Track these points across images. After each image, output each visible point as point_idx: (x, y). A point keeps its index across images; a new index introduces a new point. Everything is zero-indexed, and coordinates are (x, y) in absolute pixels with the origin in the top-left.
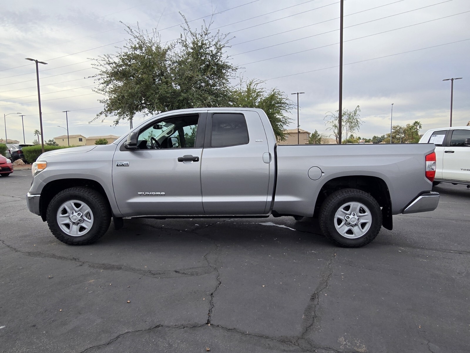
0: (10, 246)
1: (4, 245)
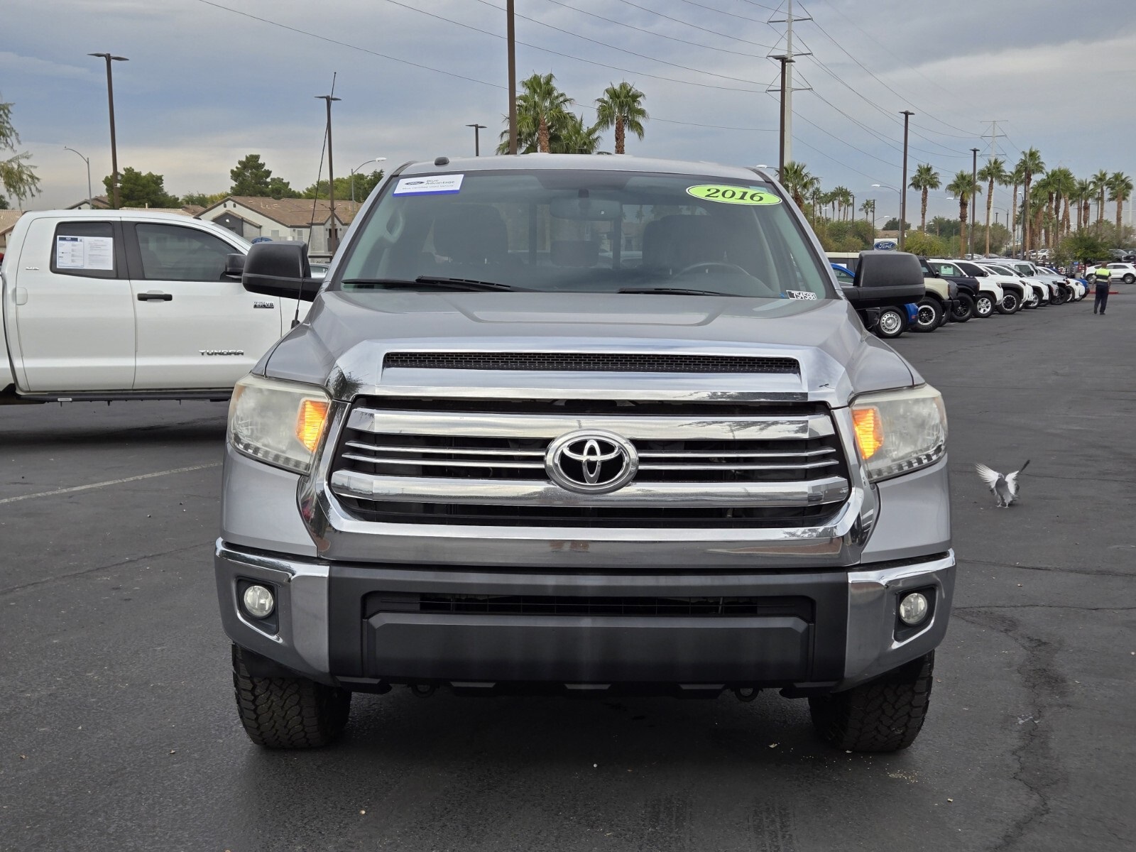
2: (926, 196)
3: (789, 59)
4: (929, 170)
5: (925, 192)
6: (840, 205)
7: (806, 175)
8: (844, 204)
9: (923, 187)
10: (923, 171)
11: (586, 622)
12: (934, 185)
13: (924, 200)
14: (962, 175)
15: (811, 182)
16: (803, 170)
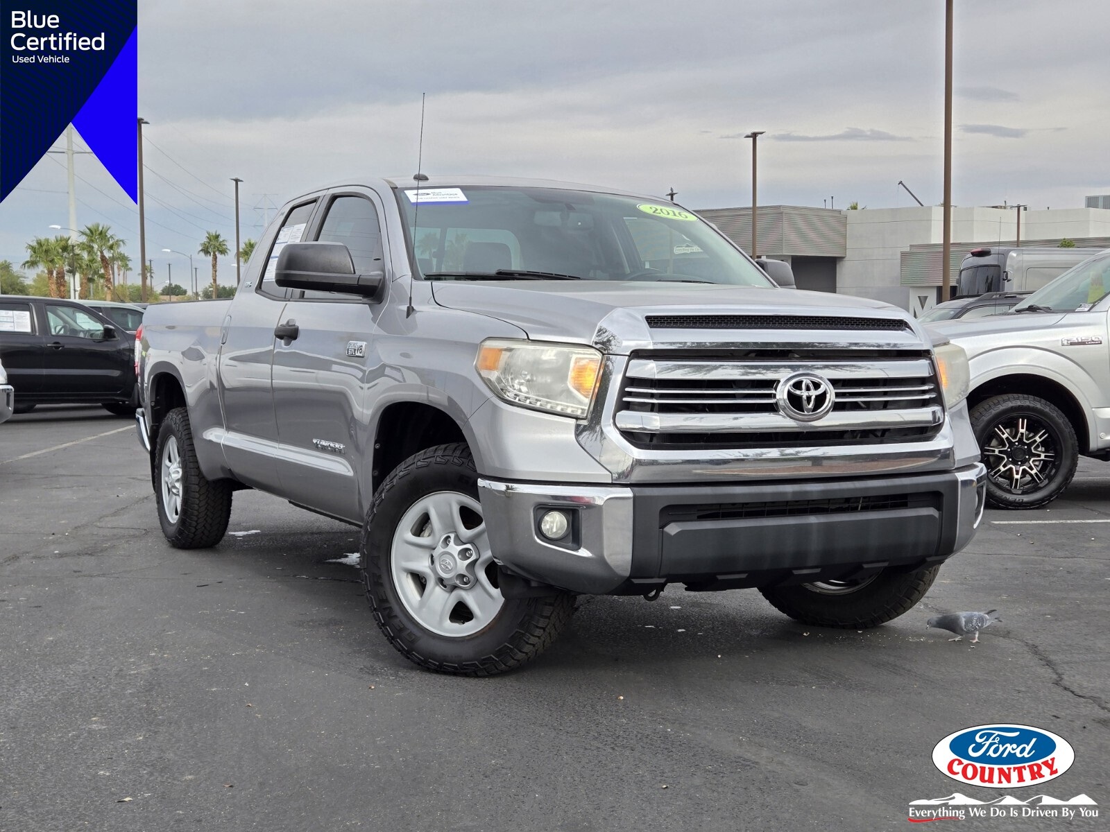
0: (1045, 663)
1: (1059, 671)
2: (216, 262)
3: (145, 120)
4: (217, 237)
5: (215, 258)
6: (119, 269)
7: (111, 237)
8: (123, 269)
9: (212, 254)
10: (212, 238)
11: (813, 520)
12: (223, 252)
13: (214, 266)
14: (250, 243)
15: (117, 243)
16: (109, 232)
